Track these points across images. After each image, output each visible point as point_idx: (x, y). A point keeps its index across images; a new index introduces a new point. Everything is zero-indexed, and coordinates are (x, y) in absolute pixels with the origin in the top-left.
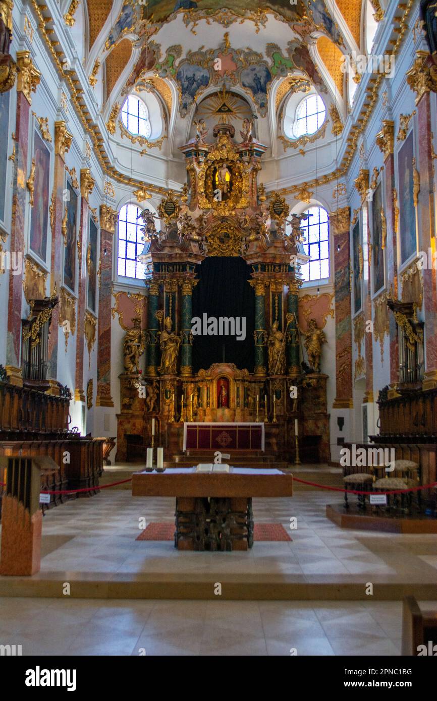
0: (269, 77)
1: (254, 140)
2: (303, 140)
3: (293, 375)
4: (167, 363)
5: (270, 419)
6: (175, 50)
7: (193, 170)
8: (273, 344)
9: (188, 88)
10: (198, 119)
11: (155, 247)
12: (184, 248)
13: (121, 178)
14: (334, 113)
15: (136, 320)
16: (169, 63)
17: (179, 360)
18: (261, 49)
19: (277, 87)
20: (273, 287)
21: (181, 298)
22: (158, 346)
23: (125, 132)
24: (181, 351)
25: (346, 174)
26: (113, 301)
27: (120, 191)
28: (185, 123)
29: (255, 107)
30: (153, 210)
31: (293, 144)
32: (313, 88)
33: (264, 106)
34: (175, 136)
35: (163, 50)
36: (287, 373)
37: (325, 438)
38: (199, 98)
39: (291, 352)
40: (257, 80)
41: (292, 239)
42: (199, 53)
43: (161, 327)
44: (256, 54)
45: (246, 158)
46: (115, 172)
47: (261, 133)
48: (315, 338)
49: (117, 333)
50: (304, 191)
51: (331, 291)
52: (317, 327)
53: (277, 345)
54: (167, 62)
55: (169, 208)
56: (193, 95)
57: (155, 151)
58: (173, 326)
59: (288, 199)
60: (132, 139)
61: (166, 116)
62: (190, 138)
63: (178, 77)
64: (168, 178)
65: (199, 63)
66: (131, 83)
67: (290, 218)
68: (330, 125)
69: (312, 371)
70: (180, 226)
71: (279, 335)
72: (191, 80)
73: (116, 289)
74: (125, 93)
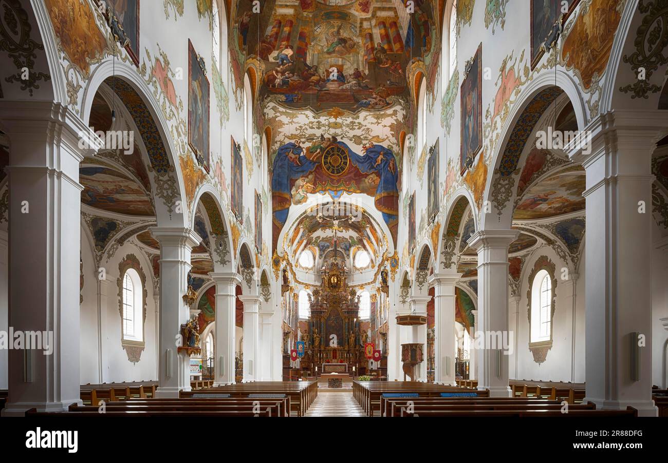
0: (350, 246)
1: (345, 268)
2: (361, 268)
3: (357, 348)
4: (316, 345)
5: (350, 362)
6: (319, 237)
7: (324, 278)
8: (351, 338)
9: (322, 249)
10: (325, 261)
11: (312, 306)
12: (321, 306)
13: (300, 283)
14: (372, 261)
15: (306, 331)
16: (316, 242)
17: (320, 343)
18: (348, 237)
19: (352, 249)
20: (351, 319)
21: (320, 323)
22: (313, 339)
23: (301, 266)
24: (320, 340)
25: (375, 282)
26: (298, 324)
27: (300, 286)
28: (321, 261)
29: (345, 255)
30: (311, 294)
31: (358, 270)
32: (364, 251)
33: (348, 255)
34: (318, 265)
35: (314, 238)
36: (355, 348)
37: (367, 368)
38: (326, 252)
39: (357, 340)
40: (346, 246)
41: (357, 303)
42: (326, 238)
43: (314, 333)
44: (346, 238)
45: (342, 274)
46: (298, 281)
47: (347, 265)
48: (364, 336)
49: (299, 334)
50: (362, 286)
51: (370, 321)
52: (365, 333)
53: (352, 338)
54: (315, 241)
55: (316, 293)
56: (324, 251)
57: (311, 271)
58: (318, 332)
59: (357, 289)
60: (303, 268)
61: (314, 258)
62: (322, 266)
63: (318, 246)
64: (315, 281)
65: (326, 241)
66: (303, 250)
67: (356, 296)
68: (371, 265)
69: (363, 347)
70: (320, 298)
71: (353, 335)
72: (323, 246)
73: (299, 320)
74: (300, 253)
